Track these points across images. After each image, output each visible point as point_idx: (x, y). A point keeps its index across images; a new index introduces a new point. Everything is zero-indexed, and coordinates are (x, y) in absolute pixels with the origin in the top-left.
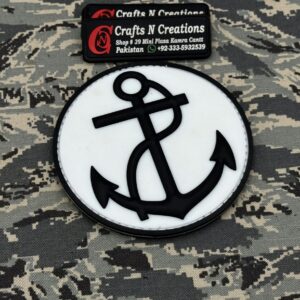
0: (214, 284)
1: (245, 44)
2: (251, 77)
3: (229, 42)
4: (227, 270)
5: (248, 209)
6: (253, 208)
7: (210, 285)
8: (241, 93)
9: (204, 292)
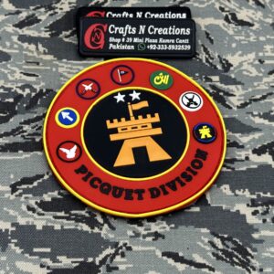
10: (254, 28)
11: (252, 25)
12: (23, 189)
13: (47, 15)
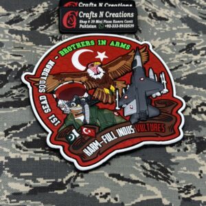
0: (179, 151)
1: (197, 17)
2: (201, 35)
3: (187, 16)
4: (186, 144)
5: (200, 110)
6: (202, 109)
7: (176, 151)
8: (195, 44)
9: (173, 155)
10: (168, 22)
11: (167, 20)
12: (13, 133)
13: (28, 16)
